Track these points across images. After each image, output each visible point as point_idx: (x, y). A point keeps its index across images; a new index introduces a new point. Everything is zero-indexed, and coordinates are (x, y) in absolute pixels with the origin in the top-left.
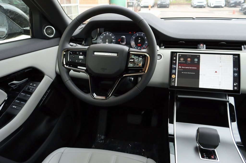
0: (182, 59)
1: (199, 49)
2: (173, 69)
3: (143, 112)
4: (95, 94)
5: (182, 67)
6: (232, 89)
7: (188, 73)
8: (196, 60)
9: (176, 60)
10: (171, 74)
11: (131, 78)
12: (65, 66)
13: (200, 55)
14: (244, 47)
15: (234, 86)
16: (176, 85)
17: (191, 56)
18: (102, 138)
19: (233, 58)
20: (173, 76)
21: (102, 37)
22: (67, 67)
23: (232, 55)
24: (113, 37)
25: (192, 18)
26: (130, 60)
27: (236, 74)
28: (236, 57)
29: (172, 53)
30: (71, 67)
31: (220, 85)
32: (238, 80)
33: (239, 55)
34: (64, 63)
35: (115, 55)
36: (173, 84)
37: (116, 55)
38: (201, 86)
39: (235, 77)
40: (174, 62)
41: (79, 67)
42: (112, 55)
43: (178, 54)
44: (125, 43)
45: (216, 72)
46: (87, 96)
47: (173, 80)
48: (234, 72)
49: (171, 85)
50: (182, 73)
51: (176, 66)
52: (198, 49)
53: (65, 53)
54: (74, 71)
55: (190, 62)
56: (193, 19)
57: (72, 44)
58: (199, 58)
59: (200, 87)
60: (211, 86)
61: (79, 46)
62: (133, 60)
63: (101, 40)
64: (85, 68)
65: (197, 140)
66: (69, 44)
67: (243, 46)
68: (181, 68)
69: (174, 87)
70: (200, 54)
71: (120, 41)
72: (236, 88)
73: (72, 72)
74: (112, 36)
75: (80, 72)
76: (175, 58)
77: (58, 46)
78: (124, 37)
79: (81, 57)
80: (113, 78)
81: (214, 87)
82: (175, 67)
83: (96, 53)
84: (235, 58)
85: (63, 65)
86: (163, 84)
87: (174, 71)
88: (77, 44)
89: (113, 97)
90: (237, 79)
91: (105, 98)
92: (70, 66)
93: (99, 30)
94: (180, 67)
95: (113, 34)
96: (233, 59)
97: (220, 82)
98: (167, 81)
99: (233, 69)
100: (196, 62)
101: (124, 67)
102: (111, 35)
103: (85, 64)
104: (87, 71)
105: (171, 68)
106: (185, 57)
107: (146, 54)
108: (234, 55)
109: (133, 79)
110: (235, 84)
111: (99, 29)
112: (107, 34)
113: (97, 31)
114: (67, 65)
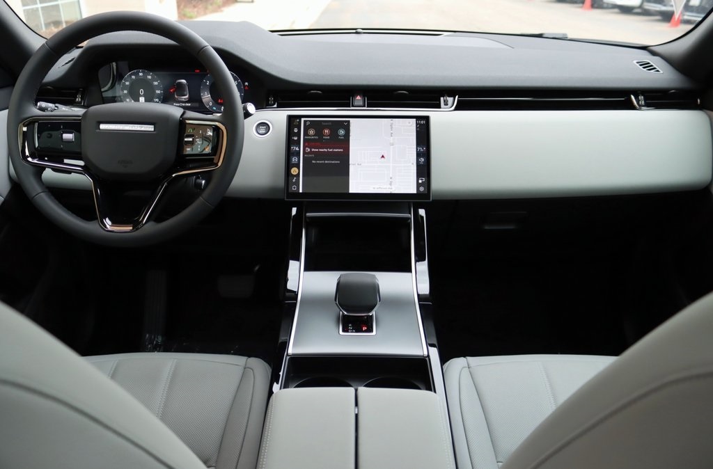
0: (311, 132)
1: (353, 106)
2: (294, 156)
3: (257, 268)
4: (110, 219)
5: (313, 150)
6: (415, 192)
7: (326, 162)
8: (342, 132)
9: (298, 134)
10: (289, 165)
11: (198, 181)
12: (30, 159)
13: (349, 121)
14: (444, 101)
15: (418, 185)
16: (301, 191)
17: (330, 123)
18: (157, 342)
19: (415, 125)
20: (294, 171)
21: (127, 83)
22: (35, 161)
23: (415, 120)
24: (156, 83)
25: (354, 31)
26: (186, 139)
27: (422, 160)
28: (422, 122)
29: (291, 119)
30: (46, 161)
31: (391, 184)
32: (426, 171)
33: (427, 118)
34: (27, 153)
35: (150, 128)
36: (294, 188)
37: (153, 130)
38: (353, 189)
39: (420, 165)
40: (296, 138)
41: (66, 161)
42: (143, 129)
43: (303, 119)
44: (187, 97)
45: (383, 157)
46: (90, 227)
47: (294, 180)
48: (419, 155)
49: (290, 191)
50: (313, 162)
51: (300, 148)
52: (350, 107)
53: (25, 129)
54: (55, 170)
55: (329, 137)
56: (357, 33)
57: (43, 104)
58: (347, 127)
59: (351, 191)
60: (374, 188)
61: (64, 110)
62: (191, 139)
63: (125, 92)
64: (82, 163)
65: (336, 300)
66: (36, 105)
67: (442, 99)
68: (311, 152)
69: (297, 194)
70: (351, 120)
71: (174, 91)
72: (422, 189)
73: (48, 174)
74: (153, 80)
75: (69, 172)
76: (296, 130)
77: (7, 111)
78: (184, 81)
79: (68, 136)
80: (148, 182)
81: (380, 190)
82: (297, 149)
83: (103, 127)
84: (420, 125)
85: (25, 157)
86: (273, 190)
87: (294, 160)
88: (57, 105)
89: (151, 224)
90: (424, 170)
91: (131, 228)
92: (41, 159)
93: (117, 66)
94: (309, 150)
95: (156, 75)
96: (417, 128)
97: (391, 178)
98: (281, 182)
99: (417, 149)
100: (342, 138)
101: (172, 155)
102: (149, 77)
103: (80, 153)
104: (86, 170)
105: (290, 154)
106: (317, 125)
107: (217, 123)
108: (418, 118)
109: (203, 182)
110: (420, 181)
111: (114, 64)
112: (141, 74)
113: (111, 68)
114: (33, 158)
